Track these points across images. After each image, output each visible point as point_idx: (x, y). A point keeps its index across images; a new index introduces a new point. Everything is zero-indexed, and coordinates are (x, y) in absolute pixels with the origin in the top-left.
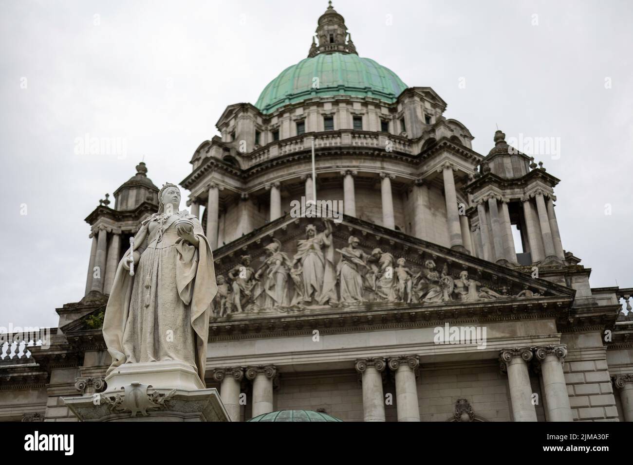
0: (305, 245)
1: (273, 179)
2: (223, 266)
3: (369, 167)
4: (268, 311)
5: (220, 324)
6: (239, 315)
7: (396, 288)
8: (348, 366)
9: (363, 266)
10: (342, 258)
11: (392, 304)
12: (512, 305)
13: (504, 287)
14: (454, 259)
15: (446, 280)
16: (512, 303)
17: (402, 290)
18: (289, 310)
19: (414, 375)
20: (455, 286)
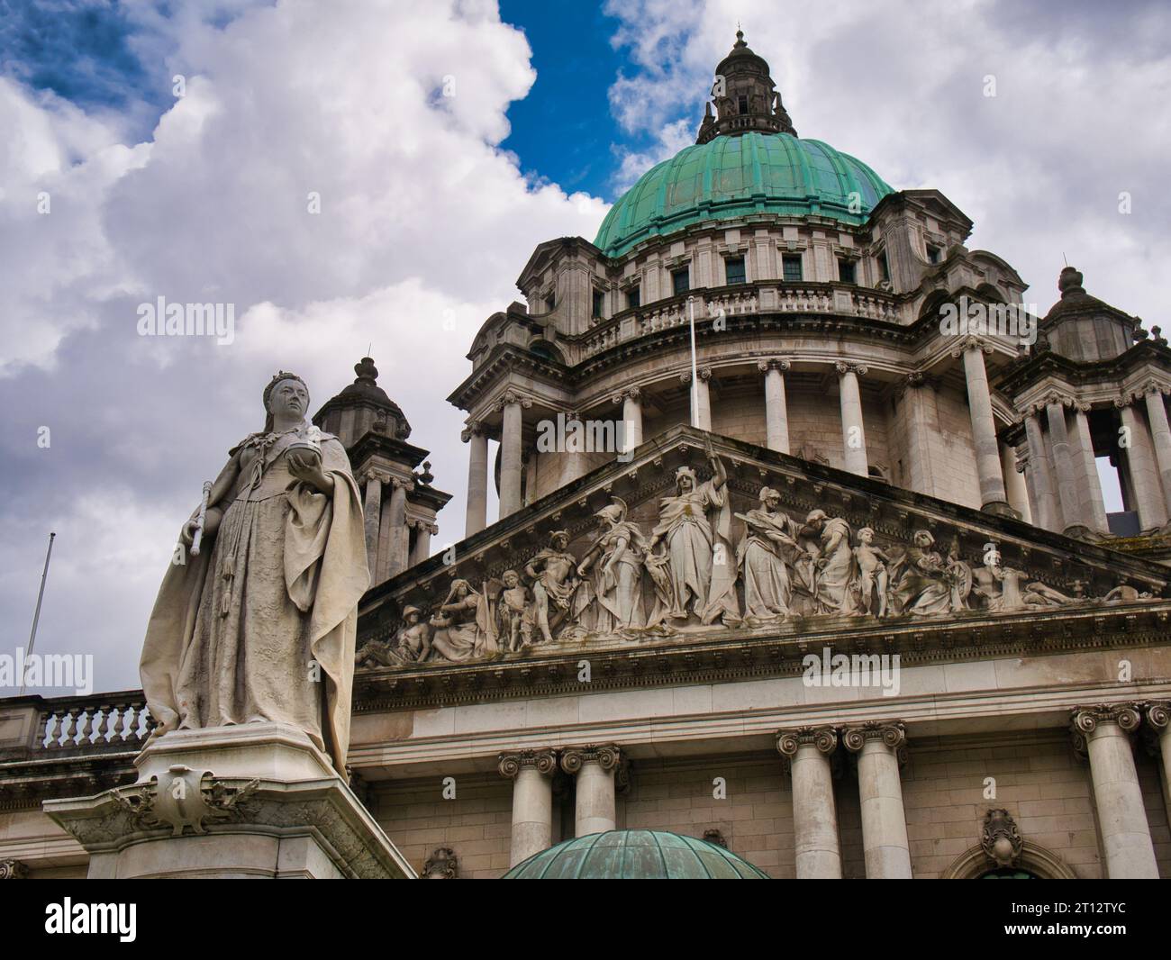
0: (675, 507)
1: (627, 382)
2: (516, 552)
3: (814, 352)
4: (602, 638)
5: (509, 666)
6: (546, 648)
7: (855, 587)
8: (763, 746)
9: (789, 544)
10: (747, 531)
11: (847, 620)
12: (1094, 617)
13: (1078, 582)
14: (972, 527)
15: (957, 569)
16: (1093, 612)
17: (868, 591)
18: (644, 635)
19: (896, 760)
20: (976, 581)
